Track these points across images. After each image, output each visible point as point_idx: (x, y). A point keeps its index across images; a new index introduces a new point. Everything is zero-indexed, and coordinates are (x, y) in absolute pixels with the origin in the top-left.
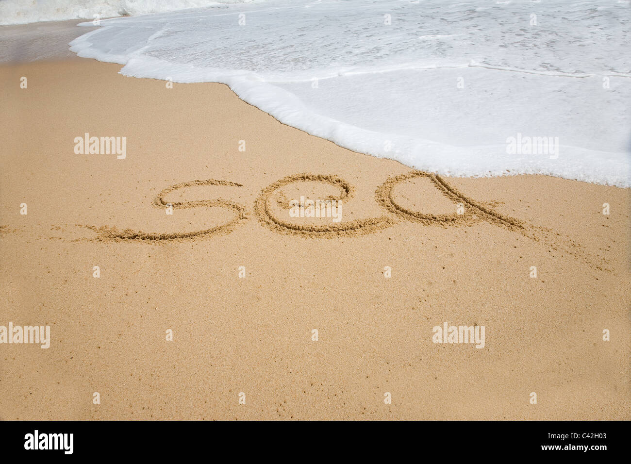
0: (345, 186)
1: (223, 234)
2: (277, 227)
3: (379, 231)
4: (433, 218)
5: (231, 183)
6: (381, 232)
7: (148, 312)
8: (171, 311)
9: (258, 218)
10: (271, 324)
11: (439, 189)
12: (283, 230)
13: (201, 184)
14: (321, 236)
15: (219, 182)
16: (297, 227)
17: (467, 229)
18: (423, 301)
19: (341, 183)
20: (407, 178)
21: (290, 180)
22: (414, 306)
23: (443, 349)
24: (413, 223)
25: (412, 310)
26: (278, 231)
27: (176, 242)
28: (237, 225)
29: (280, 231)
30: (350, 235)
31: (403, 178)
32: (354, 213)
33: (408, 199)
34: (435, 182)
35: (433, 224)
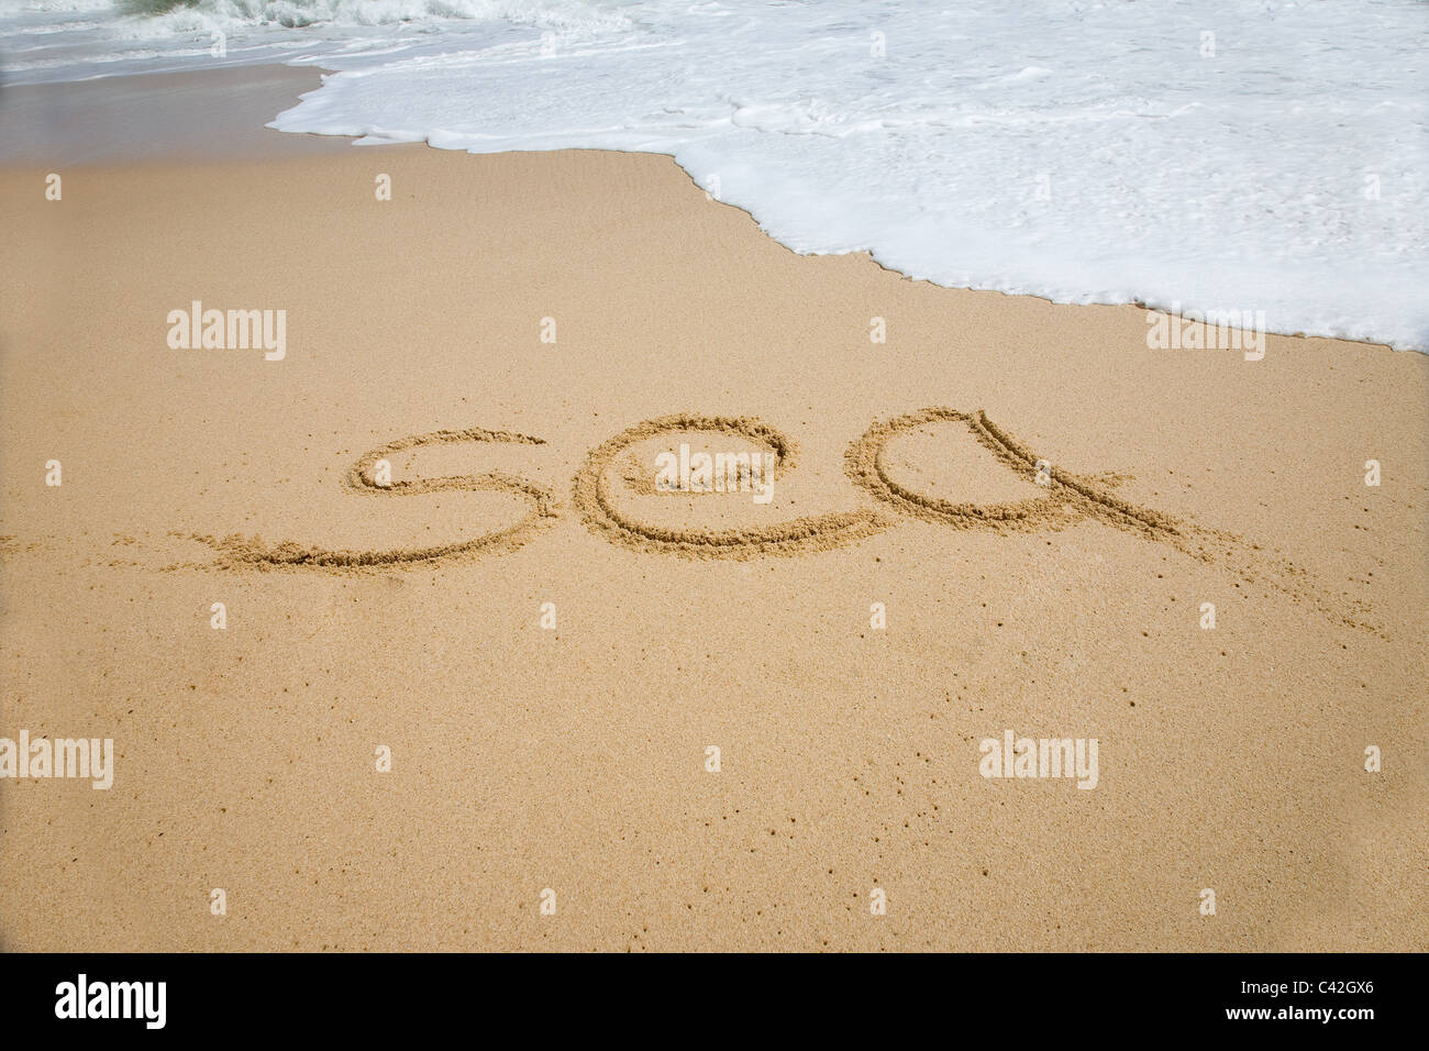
0: (776, 442)
1: (502, 553)
2: (623, 535)
3: (853, 544)
4: (974, 511)
5: (520, 436)
6: (858, 545)
7: (334, 729)
8: (387, 727)
9: (580, 515)
11: (988, 447)
12: (638, 541)
13: (453, 439)
14: (724, 556)
15: (493, 434)
16: (669, 534)
17: (1053, 537)
18: (955, 698)
19: (767, 435)
20: (915, 422)
21: (652, 428)
22: (934, 711)
23: (1000, 806)
24: (930, 523)
25: (930, 721)
26: (625, 545)
27: (395, 570)
28: (533, 532)
29: (631, 543)
30: (790, 552)
31: (907, 422)
32: (796, 502)
33: (918, 470)
34: (978, 432)
35: (975, 527)
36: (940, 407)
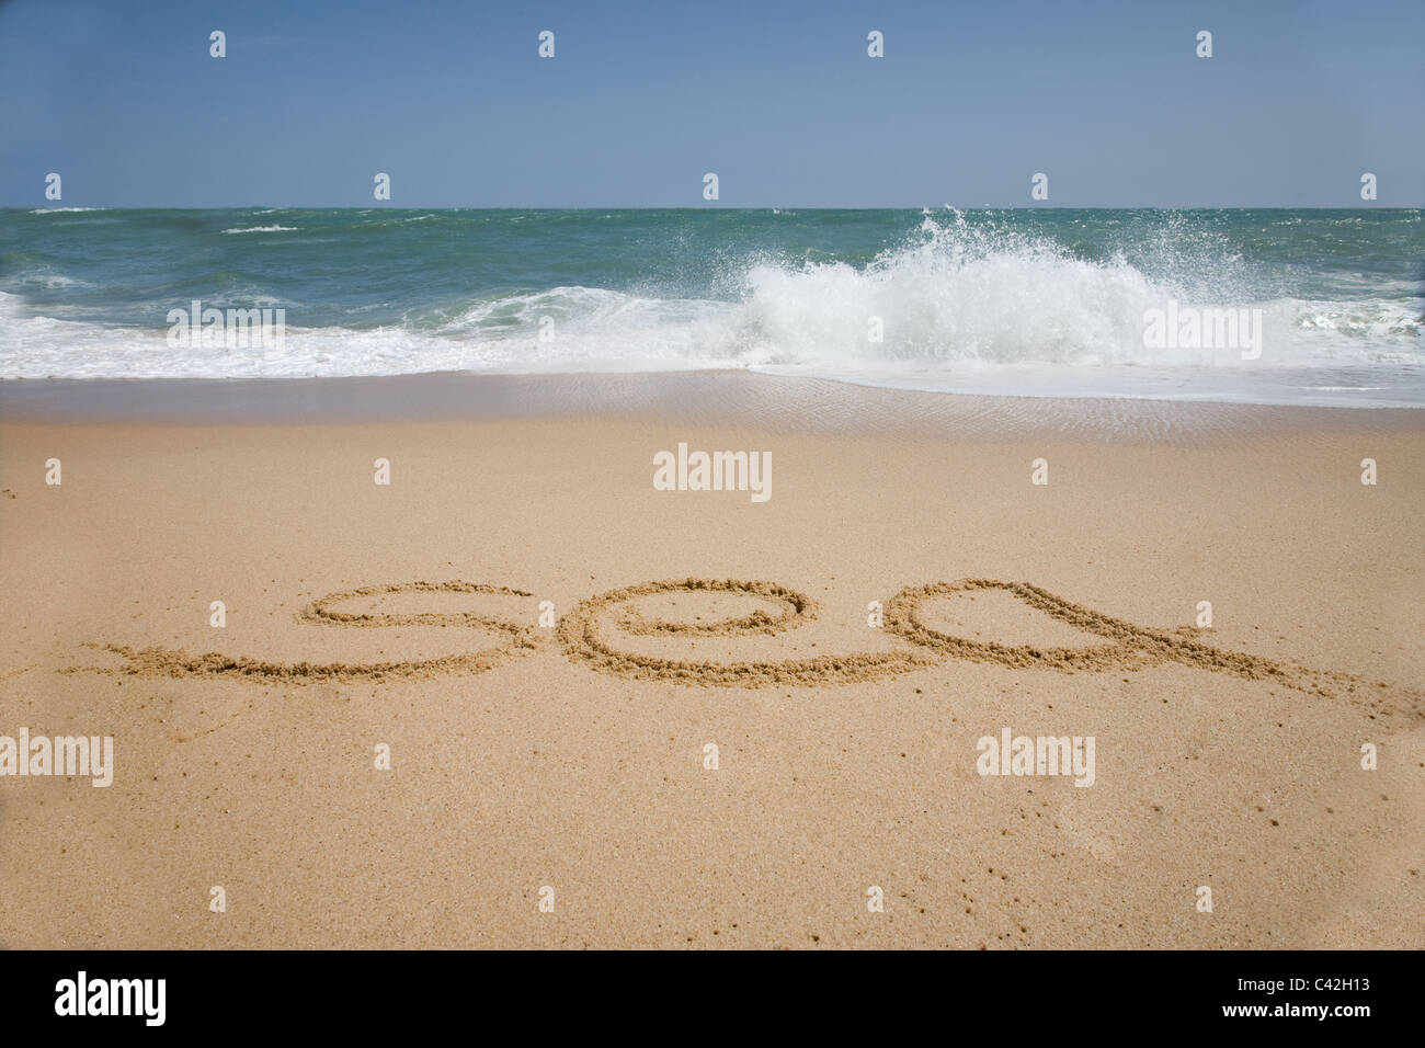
0: (796, 600)
1: (462, 673)
2: (610, 663)
3: (887, 679)
4: (1031, 653)
5: (505, 589)
6: (894, 679)
7: (202, 817)
8: (271, 819)
9: (561, 648)
10: (565, 858)
11: (1039, 607)
12: (627, 668)
13: (429, 589)
14: (730, 683)
15: (475, 587)
16: (665, 663)
17: (1129, 675)
18: (1032, 815)
19: (784, 596)
20: (950, 589)
21: (654, 588)
22: (1007, 827)
23: (1116, 928)
24: (978, 662)
25: (1003, 837)
26: (611, 671)
27: (333, 682)
28: (503, 659)
29: (619, 670)
30: (810, 682)
31: (942, 589)
32: (817, 644)
33: (959, 624)
34: (1025, 596)
35: (1033, 666)
36: (981, 578)
